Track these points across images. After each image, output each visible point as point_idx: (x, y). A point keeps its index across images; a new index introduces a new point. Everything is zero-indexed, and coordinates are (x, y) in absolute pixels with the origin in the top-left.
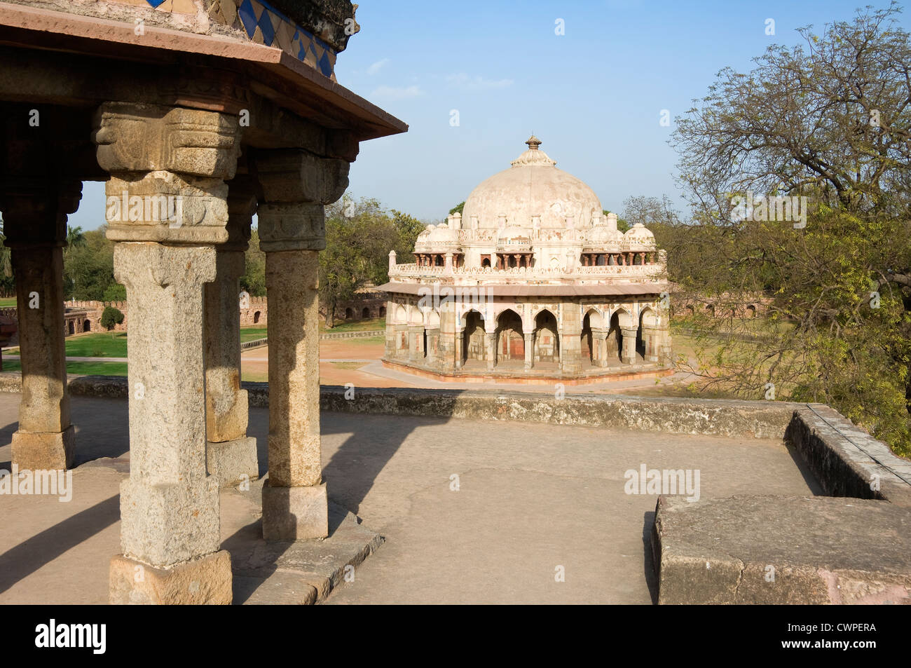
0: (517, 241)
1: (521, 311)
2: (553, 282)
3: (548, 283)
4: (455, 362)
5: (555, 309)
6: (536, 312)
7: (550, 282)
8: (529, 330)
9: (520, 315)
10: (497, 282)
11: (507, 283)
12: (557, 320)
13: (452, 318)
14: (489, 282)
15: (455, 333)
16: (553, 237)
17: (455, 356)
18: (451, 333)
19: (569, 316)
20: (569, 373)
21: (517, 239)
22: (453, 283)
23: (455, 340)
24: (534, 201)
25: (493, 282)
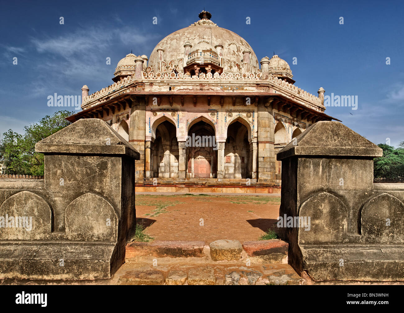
0: (209, 53)
1: (215, 119)
2: (248, 88)
3: (243, 89)
4: (145, 171)
5: (250, 117)
6: (230, 120)
7: (245, 89)
8: (222, 138)
9: (214, 122)
10: (191, 88)
11: (201, 89)
12: (252, 128)
13: (142, 125)
14: (182, 87)
15: (145, 142)
16: (234, 68)
17: (145, 166)
18: (140, 141)
19: (265, 123)
20: (265, 180)
21: (208, 51)
22: (143, 89)
23: (145, 148)
24: (215, 39)
25: (185, 87)
